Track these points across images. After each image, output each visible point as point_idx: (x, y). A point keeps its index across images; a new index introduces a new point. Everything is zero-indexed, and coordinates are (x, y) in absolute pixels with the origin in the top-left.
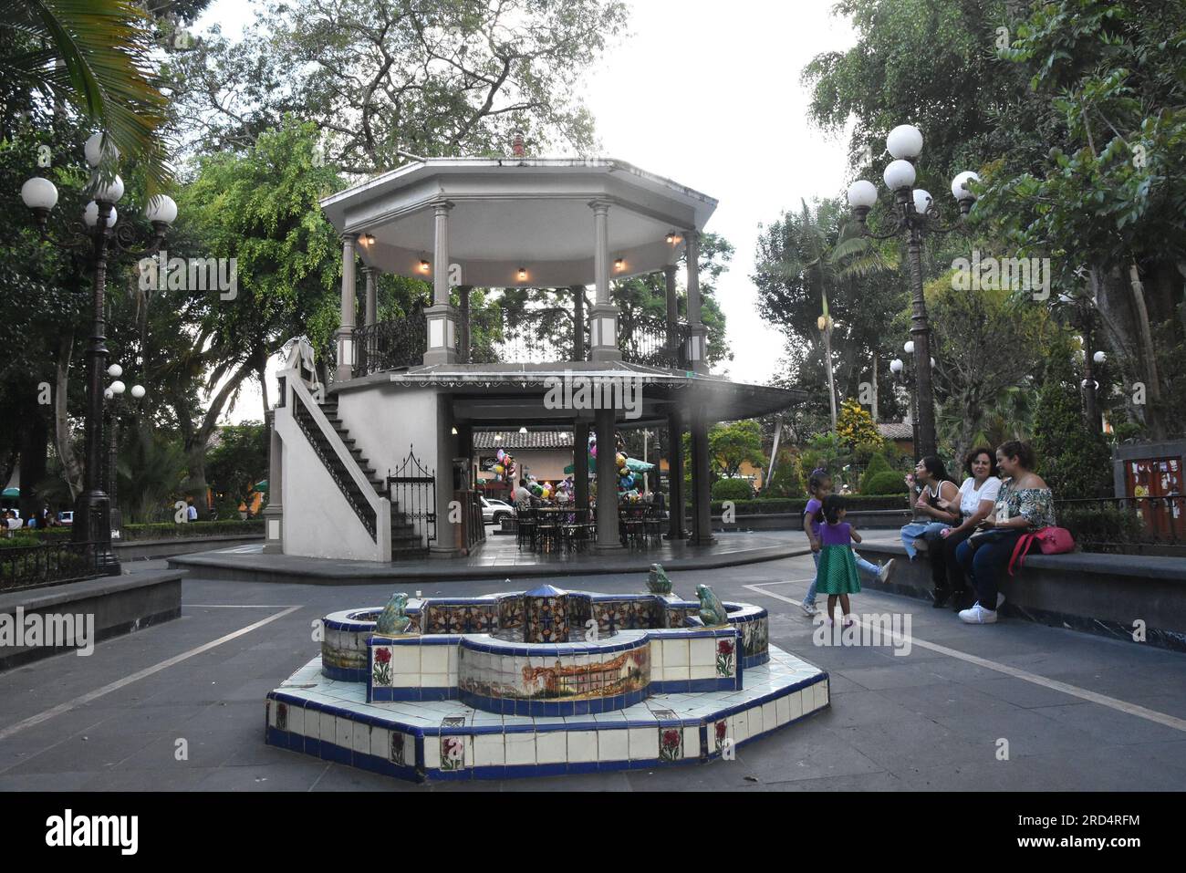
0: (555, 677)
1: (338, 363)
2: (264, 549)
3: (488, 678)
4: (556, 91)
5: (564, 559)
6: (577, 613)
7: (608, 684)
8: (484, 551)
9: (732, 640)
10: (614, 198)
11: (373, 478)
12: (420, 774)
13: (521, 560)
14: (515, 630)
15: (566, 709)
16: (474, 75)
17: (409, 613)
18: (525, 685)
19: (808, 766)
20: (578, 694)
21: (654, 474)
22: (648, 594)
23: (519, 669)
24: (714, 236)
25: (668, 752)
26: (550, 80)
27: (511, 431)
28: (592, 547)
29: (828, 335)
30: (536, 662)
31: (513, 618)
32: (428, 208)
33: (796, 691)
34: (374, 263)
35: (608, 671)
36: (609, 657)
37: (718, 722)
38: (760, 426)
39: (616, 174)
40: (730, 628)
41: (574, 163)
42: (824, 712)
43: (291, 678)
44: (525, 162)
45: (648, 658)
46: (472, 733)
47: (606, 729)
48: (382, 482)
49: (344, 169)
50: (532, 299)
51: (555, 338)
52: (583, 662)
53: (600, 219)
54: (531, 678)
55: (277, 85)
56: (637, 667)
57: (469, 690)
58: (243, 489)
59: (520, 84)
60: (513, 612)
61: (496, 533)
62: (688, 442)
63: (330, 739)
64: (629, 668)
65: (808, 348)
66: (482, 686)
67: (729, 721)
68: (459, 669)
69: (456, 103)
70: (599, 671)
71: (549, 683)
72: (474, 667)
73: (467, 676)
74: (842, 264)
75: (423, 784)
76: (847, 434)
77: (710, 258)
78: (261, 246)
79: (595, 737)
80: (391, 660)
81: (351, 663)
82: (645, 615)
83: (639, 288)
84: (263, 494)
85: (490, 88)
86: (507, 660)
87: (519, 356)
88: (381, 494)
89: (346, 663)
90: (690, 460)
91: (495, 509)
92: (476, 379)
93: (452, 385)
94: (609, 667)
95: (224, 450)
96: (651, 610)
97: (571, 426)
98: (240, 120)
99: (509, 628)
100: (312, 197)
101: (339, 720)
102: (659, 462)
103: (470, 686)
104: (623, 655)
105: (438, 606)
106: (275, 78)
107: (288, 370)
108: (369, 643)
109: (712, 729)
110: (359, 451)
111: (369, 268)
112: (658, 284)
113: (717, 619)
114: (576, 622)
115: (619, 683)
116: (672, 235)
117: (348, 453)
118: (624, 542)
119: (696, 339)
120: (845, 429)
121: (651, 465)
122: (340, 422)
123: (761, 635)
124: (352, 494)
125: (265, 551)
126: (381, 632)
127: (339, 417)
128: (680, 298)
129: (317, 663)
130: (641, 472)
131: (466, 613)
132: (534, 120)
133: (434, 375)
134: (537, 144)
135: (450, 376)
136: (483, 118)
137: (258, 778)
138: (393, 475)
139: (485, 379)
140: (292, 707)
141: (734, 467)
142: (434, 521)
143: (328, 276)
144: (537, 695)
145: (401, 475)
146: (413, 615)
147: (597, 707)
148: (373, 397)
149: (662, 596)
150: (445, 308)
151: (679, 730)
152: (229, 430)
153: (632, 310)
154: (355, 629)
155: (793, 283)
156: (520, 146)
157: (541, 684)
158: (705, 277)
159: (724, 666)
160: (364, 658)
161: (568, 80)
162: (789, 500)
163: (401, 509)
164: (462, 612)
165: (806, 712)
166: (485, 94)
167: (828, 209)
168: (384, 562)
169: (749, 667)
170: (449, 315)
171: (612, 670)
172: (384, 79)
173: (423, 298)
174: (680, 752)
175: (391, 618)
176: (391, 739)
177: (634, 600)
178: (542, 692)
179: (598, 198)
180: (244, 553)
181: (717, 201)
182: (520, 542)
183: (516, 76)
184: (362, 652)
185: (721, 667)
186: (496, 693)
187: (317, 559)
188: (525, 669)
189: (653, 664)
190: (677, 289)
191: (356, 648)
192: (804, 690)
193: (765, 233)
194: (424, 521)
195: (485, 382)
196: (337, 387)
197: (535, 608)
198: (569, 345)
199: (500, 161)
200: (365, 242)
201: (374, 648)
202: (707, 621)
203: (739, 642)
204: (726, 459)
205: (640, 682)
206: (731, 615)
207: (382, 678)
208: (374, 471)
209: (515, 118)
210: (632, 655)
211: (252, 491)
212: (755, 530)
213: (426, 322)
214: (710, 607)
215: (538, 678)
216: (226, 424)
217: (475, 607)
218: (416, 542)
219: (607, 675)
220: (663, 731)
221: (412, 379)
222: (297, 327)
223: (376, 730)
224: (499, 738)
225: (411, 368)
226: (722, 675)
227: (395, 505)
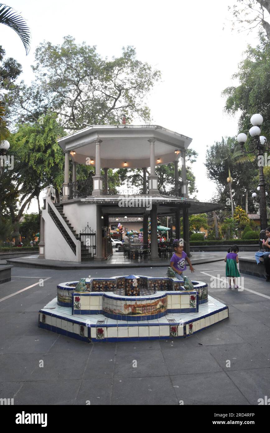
0: (135, 308)
1: (63, 195)
2: (38, 257)
3: (112, 308)
4: (137, 101)
5: (139, 262)
6: (143, 284)
7: (153, 310)
8: (112, 258)
9: (195, 295)
10: (157, 138)
11: (75, 233)
12: (89, 340)
13: (125, 262)
14: (122, 289)
15: (138, 319)
16: (109, 96)
17: (87, 283)
18: (125, 310)
19: (220, 340)
20: (142, 313)
21: (170, 231)
22: (167, 277)
23: (123, 305)
24: (191, 150)
25: (173, 334)
26: (135, 97)
27: (122, 217)
28: (149, 257)
29: (231, 184)
30: (129, 303)
31: (122, 285)
32: (93, 142)
33: (217, 313)
34: (75, 161)
35: (153, 306)
36: (153, 301)
37: (190, 324)
38: (207, 216)
39: (157, 130)
40: (194, 291)
41: (143, 127)
42: (227, 320)
43: (47, 305)
44: (126, 127)
45: (166, 301)
46: (107, 326)
47: (152, 326)
48: (78, 235)
49: (65, 128)
50: (129, 172)
51: (137, 184)
52: (144, 303)
53: (152, 145)
54: (127, 308)
55: (43, 100)
56: (162, 304)
57: (106, 311)
58: (32, 236)
59: (125, 99)
60: (121, 283)
61: (117, 251)
62: (182, 221)
63: (60, 327)
64: (160, 305)
65: (224, 188)
66: (110, 310)
67: (194, 323)
68: (103, 304)
69: (103, 105)
70: (150, 306)
71: (133, 310)
72: (107, 304)
73: (105, 307)
74: (236, 159)
75: (90, 343)
76: (237, 218)
77: (190, 157)
78: (39, 155)
79: (148, 328)
80: (80, 301)
81: (67, 301)
82: (166, 284)
83: (165, 168)
84: (38, 238)
85: (115, 100)
86: (119, 302)
87: (124, 192)
88: (77, 239)
89: (65, 301)
90: (183, 227)
91: (116, 243)
92: (110, 200)
93: (101, 202)
94: (153, 304)
95: (26, 222)
96: (168, 283)
97: (142, 216)
98: (31, 112)
99: (120, 288)
100: (55, 138)
101: (63, 320)
102: (172, 227)
103: (106, 310)
104: (158, 301)
105: (96, 281)
106: (42, 98)
107: (47, 197)
108: (73, 295)
109: (188, 326)
110: (70, 224)
111: (74, 162)
112: (172, 167)
113: (190, 288)
114: (143, 286)
115: (156, 310)
116: (176, 150)
117: (67, 225)
118: (160, 255)
119: (185, 186)
120: (237, 216)
121: (169, 229)
122: (64, 214)
123: (205, 293)
124: (68, 239)
125: (39, 258)
126: (77, 291)
127: (63, 213)
128: (180, 171)
129: (55, 300)
130: (166, 231)
131: (106, 283)
132: (130, 111)
133: (96, 199)
134: (131, 119)
135: (101, 199)
136: (112, 110)
137: (36, 340)
138: (82, 232)
139: (112, 200)
140: (47, 316)
141: (198, 229)
142: (95, 248)
143: (61, 165)
144: (129, 314)
145: (84, 233)
146: (88, 284)
147: (149, 318)
148: (75, 206)
149: (172, 278)
150: (99, 176)
151: (176, 326)
152: (27, 216)
153: (163, 175)
154: (68, 289)
155: (219, 166)
156: (125, 120)
157: (130, 310)
158: (188, 164)
159: (192, 304)
160: (71, 299)
161: (141, 97)
162: (217, 241)
163: (84, 244)
164: (104, 283)
165: (220, 320)
166: (113, 102)
167: (231, 140)
168: (79, 262)
169: (201, 304)
170: (101, 179)
171: (154, 305)
172: (79, 97)
173: (92, 171)
174: (177, 334)
175: (80, 287)
176: (80, 328)
177: (162, 279)
178: (130, 313)
179: (151, 138)
180: (32, 258)
181: (192, 139)
182: (125, 255)
183: (123, 96)
184: (71, 297)
185: (191, 304)
186: (115, 313)
187: (56, 261)
188: (125, 305)
189: (168, 303)
190: (178, 168)
191: (68, 296)
192: (220, 313)
193: (209, 149)
194: (92, 248)
195: (113, 201)
196: (63, 203)
197: (128, 283)
198: (141, 187)
199: (118, 126)
200: (73, 154)
201: (75, 297)
202: (187, 289)
203: (197, 296)
204: (195, 227)
205: (164, 309)
206: (195, 286)
207: (77, 307)
208: (75, 231)
209: (123, 110)
210: (161, 300)
211: (35, 236)
212: (205, 251)
213: (93, 181)
214: (188, 284)
215: (129, 308)
216: (26, 214)
217: (109, 281)
218: (89, 255)
219: (153, 307)
220: (171, 327)
221: (88, 201)
222: (50, 181)
223: (75, 324)
224: (116, 328)
225: (88, 196)
226: (192, 307)
227: (82, 243)
